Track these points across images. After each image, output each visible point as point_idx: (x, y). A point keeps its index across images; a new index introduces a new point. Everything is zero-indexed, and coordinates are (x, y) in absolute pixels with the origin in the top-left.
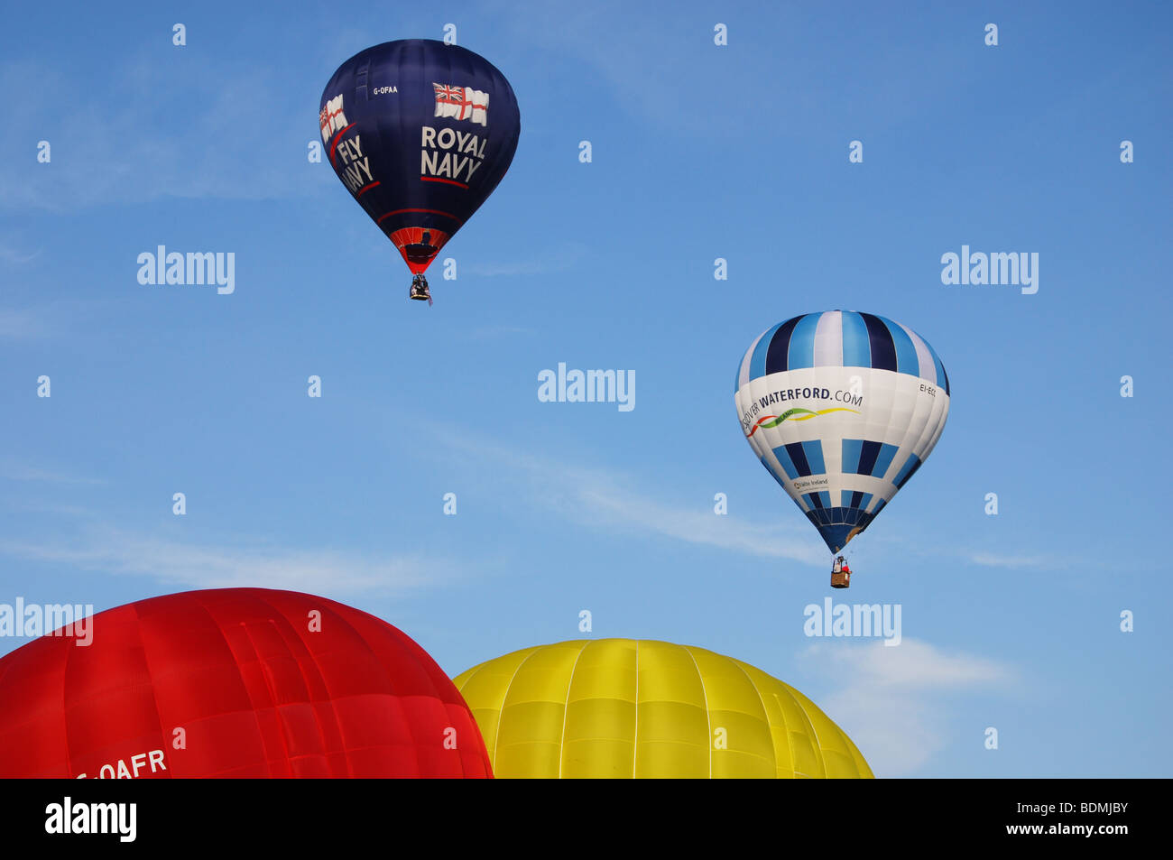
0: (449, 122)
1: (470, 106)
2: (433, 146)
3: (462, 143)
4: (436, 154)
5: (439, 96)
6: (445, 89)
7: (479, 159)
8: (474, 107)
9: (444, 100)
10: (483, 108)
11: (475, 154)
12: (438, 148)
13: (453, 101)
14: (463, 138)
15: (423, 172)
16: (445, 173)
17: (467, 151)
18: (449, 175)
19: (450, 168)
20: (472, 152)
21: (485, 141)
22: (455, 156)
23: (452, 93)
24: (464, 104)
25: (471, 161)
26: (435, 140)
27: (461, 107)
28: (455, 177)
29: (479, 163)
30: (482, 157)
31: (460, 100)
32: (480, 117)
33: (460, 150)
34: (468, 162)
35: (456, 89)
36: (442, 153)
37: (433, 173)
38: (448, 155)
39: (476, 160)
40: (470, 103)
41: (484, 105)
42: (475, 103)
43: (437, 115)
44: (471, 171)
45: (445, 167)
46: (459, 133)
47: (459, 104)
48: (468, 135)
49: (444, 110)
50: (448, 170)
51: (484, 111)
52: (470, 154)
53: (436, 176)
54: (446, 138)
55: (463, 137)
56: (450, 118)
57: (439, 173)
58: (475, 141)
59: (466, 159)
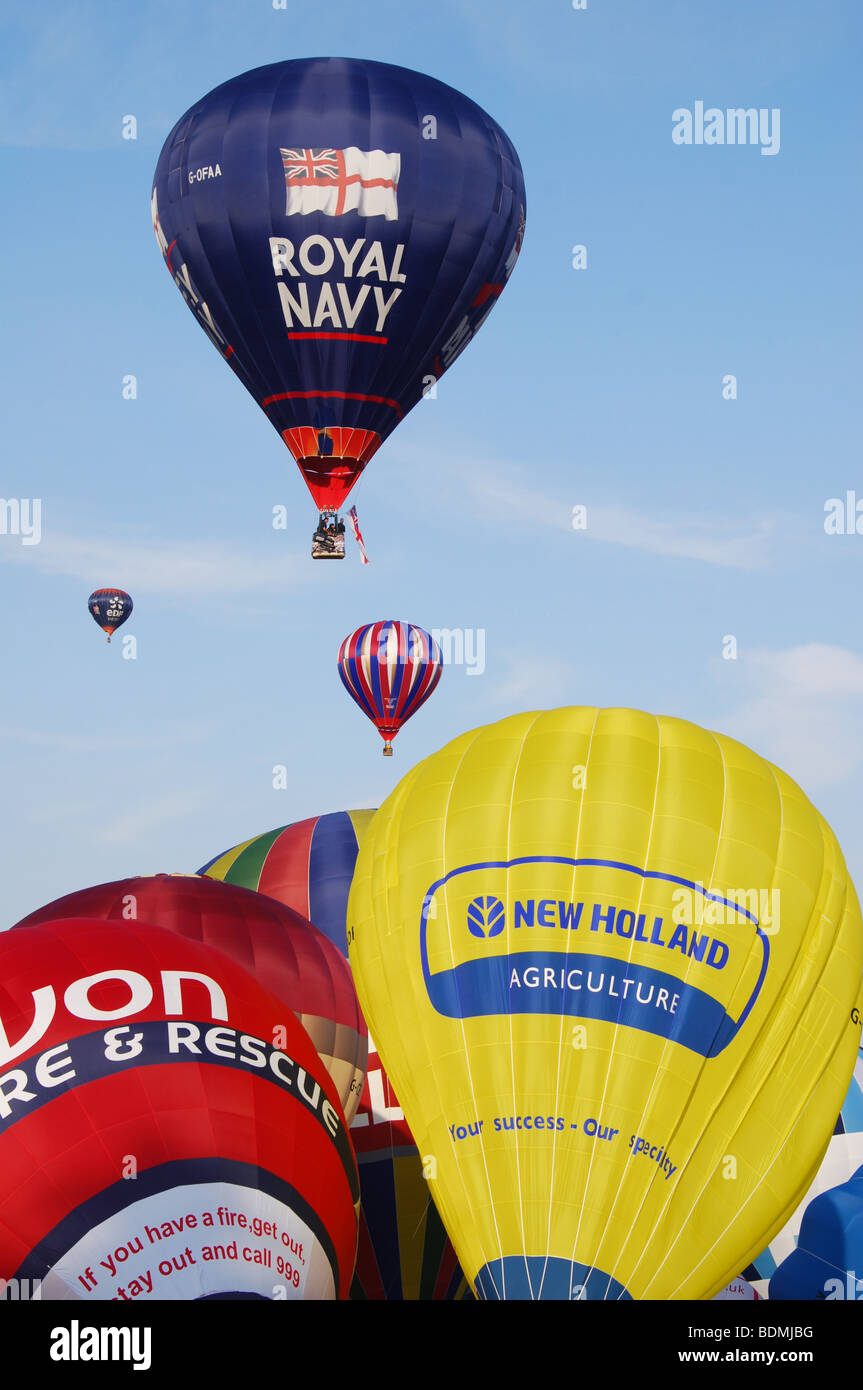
0: (317, 222)
1: (358, 184)
2: (294, 272)
3: (349, 259)
4: (302, 287)
5: (291, 175)
6: (304, 159)
7: (397, 285)
8: (365, 184)
9: (301, 180)
10: (386, 184)
11: (383, 277)
12: (305, 276)
13: (322, 180)
14: (349, 250)
15: (289, 323)
16: (328, 321)
17: (363, 272)
18: (337, 324)
19: (337, 310)
20: (375, 274)
21: (400, 249)
22: (342, 288)
23: (318, 163)
24: (342, 182)
25: (378, 291)
26: (296, 261)
27: (335, 190)
28: (350, 324)
29: (398, 292)
30: (402, 278)
31: (334, 176)
32: (383, 204)
33: (348, 273)
34: (371, 295)
35: (326, 154)
36: (315, 284)
37: (306, 323)
38: (326, 286)
39: (388, 288)
40: (357, 178)
41: (388, 177)
42: (367, 178)
43: (291, 212)
44: (383, 310)
45: (327, 309)
46: (340, 242)
47: (333, 183)
48: (360, 243)
49: (302, 200)
50: (333, 313)
51: (391, 190)
52: (372, 279)
53: (312, 329)
54: (316, 255)
55: (349, 247)
56: (318, 215)
57: (318, 323)
58: (376, 250)
59: (365, 290)
